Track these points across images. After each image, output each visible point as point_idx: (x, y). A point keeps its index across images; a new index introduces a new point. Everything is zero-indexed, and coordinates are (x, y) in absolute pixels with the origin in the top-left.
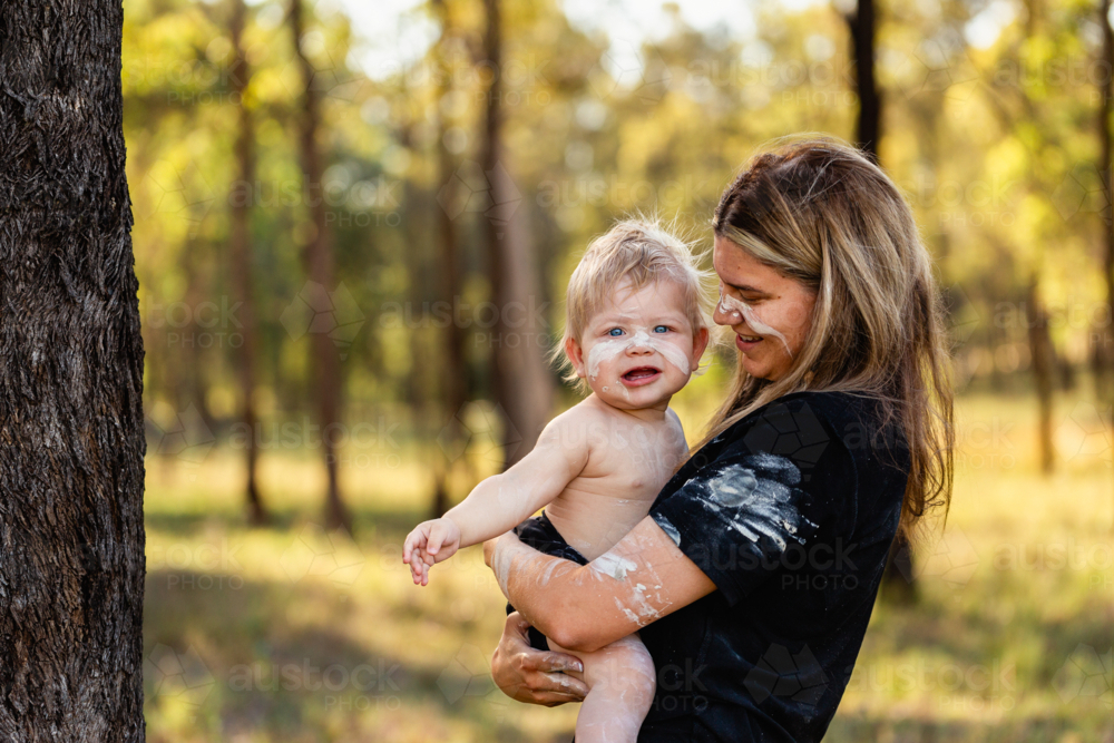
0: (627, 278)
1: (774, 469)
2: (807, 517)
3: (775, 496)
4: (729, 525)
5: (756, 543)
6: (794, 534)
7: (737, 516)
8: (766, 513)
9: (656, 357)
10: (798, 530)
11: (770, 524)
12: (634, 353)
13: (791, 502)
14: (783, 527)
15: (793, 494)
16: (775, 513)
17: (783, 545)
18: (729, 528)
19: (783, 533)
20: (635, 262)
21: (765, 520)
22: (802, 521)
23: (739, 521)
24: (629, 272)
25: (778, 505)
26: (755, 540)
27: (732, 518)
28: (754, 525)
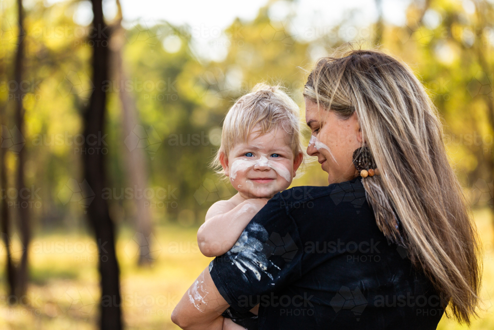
0: (258, 125)
1: (256, 231)
2: (272, 261)
3: (255, 247)
4: (232, 262)
5: (245, 274)
6: (266, 271)
7: (236, 257)
8: (250, 257)
9: (272, 172)
10: (268, 269)
11: (252, 264)
12: (258, 169)
13: (263, 251)
14: (259, 265)
15: (264, 247)
16: (255, 257)
17: (259, 276)
18: (233, 264)
19: (259, 269)
20: (264, 116)
21: (250, 261)
22: (270, 263)
23: (237, 260)
24: (260, 121)
25: (256, 252)
26: (244, 271)
27: (234, 258)
28: (244, 263)
